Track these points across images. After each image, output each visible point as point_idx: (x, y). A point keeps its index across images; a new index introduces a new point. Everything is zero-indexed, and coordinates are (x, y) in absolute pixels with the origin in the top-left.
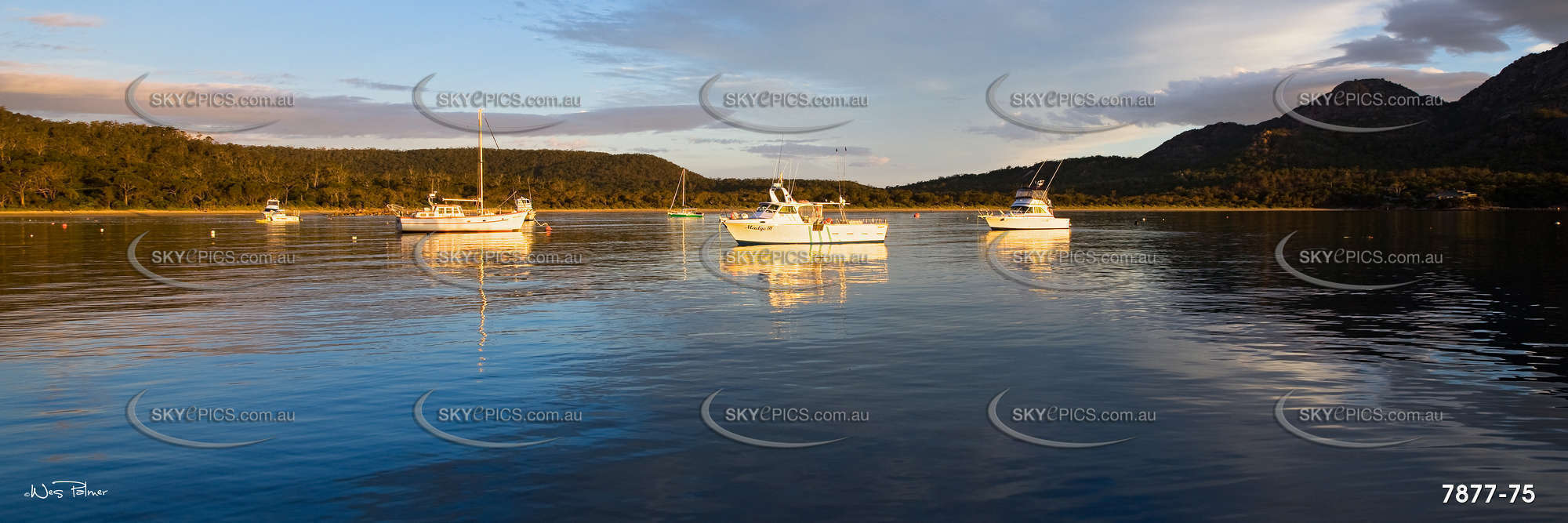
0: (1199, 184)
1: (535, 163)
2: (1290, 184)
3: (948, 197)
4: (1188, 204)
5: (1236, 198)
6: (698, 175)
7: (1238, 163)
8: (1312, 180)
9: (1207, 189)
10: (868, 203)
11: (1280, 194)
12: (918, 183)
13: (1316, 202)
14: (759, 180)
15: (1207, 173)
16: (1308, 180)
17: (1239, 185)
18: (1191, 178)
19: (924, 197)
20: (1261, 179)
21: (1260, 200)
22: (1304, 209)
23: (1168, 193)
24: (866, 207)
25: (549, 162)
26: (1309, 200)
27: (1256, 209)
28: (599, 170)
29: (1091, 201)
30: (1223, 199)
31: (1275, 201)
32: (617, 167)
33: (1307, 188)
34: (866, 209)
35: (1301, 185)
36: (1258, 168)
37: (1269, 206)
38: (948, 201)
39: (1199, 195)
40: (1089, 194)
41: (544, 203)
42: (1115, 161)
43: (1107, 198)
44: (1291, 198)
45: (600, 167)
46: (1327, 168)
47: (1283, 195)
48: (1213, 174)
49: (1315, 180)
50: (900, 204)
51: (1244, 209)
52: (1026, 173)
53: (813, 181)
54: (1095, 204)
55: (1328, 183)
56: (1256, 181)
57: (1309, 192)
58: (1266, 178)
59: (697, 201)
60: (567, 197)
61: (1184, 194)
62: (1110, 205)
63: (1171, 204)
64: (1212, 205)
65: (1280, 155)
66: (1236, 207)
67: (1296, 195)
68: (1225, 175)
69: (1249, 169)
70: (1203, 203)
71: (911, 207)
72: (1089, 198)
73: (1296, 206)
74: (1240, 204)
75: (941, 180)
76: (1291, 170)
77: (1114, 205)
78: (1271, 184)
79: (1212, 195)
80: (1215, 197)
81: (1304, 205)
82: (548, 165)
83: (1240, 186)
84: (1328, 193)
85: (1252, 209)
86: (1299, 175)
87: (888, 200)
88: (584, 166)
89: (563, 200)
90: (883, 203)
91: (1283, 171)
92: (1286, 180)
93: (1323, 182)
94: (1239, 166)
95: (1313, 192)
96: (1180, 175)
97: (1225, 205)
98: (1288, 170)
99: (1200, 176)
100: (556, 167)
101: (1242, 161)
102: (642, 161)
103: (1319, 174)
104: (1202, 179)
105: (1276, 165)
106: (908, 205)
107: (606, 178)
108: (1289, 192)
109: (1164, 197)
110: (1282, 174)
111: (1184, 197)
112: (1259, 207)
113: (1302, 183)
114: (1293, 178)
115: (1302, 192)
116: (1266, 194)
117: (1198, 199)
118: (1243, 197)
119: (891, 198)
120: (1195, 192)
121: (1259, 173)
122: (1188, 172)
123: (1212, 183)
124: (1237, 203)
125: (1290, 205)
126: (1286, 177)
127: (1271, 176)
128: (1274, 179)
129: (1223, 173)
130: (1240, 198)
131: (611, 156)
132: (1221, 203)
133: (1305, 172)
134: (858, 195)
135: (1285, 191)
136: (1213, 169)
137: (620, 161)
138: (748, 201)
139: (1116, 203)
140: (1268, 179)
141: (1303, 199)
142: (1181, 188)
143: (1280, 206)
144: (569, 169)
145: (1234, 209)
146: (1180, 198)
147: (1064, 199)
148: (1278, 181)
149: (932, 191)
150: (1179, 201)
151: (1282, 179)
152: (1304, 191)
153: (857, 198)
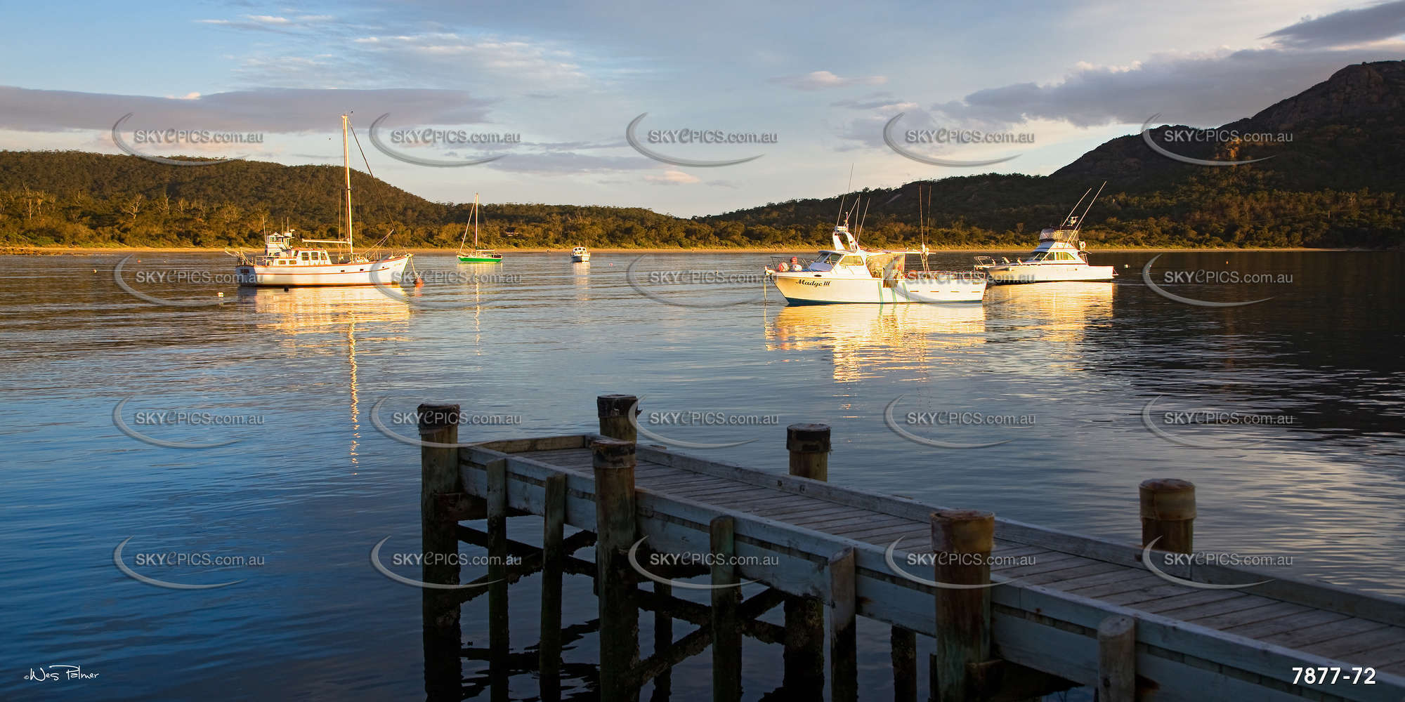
0: (1140, 215)
1: (167, 177)
2: (1269, 214)
3: (793, 232)
4: (1126, 243)
5: (1193, 234)
6: (417, 198)
7: (1192, 184)
8: (1301, 208)
9: (1152, 221)
10: (684, 241)
11: (1256, 228)
12: (738, 212)
13: (1307, 239)
14: (510, 206)
15: (1148, 198)
16: (1295, 208)
17: (1197, 215)
18: (1126, 205)
19: (761, 233)
20: (1228, 206)
21: (1228, 237)
22: (1291, 249)
23: (1097, 227)
24: (681, 245)
25: (190, 176)
26: (1297, 236)
27: (1222, 249)
28: (271, 189)
29: (991, 238)
30: (1175, 234)
31: (1249, 238)
32: (297, 185)
33: (1294, 219)
34: (682, 250)
35: (1285, 215)
36: (1222, 192)
37: (1240, 245)
38: (794, 238)
39: (1141, 230)
40: (986, 229)
41: (218, 238)
42: (1017, 180)
43: (1013, 234)
44: (1272, 233)
45: (271, 184)
46: (1323, 192)
47: (1260, 229)
48: (1157, 200)
49: (1306, 208)
50: (729, 243)
51: (1204, 249)
52: (891, 197)
53: (589, 209)
54: (997, 242)
55: (1324, 212)
56: (1222, 209)
57: (1296, 225)
58: (1235, 207)
59: (443, 236)
60: (251, 231)
61: (1119, 229)
62: (1018, 244)
63: (1103, 242)
64: (1159, 243)
65: (1254, 172)
66: (1193, 246)
67: (1279, 230)
68: (1174, 201)
69: (1209, 192)
70: (1148, 240)
71: (744, 247)
72: (988, 234)
73: (1279, 245)
74: (1200, 242)
75: (771, 207)
76: (1270, 194)
77: (1024, 244)
78: (1242, 213)
79: (1158, 230)
80: (1164, 232)
81: (1290, 243)
82: (188, 180)
83: (1198, 217)
84: (1325, 226)
85: (1216, 249)
86: (1282, 202)
87: (712, 237)
88: (246, 182)
89: (246, 234)
90: (705, 240)
91: (1259, 196)
92: (1264, 209)
93: (1316, 211)
94: (1194, 188)
95: (1302, 226)
96: (1110, 201)
97: (1178, 244)
98: (1266, 194)
99: (1139, 203)
100: (201, 184)
101: (1200, 182)
102: (334, 177)
103: (1310, 200)
104: (1142, 207)
105: (1248, 187)
106: (739, 245)
107: (280, 200)
108: (1268, 225)
109: (1093, 232)
110: (1257, 200)
111: (1120, 233)
112: (1225, 247)
113: (1287, 212)
114: (1273, 204)
115: (1287, 225)
116: (1235, 228)
117: (1140, 235)
118: (1204, 233)
119: (715, 234)
120: (1136, 226)
121: (1226, 198)
122: (1122, 197)
123: (1158, 212)
124: (1196, 241)
125: (1270, 243)
126: (1265, 204)
127: (1242, 203)
128: (1247, 207)
129: (1170, 199)
130: (1199, 234)
131: (286, 168)
132: (1172, 241)
133: (1290, 196)
134: (669, 229)
135: (1263, 224)
136: (1157, 193)
137: (300, 177)
138: (515, 237)
139: (1027, 242)
140: (1239, 207)
141: (1288, 235)
142: (1115, 219)
143: (1256, 245)
144: (222, 186)
145: (1192, 250)
146: (1114, 233)
147: (954, 235)
148: (1252, 209)
149: (769, 223)
150: (1115, 238)
151: (1258, 207)
152: (1290, 224)
153: (668, 234)
